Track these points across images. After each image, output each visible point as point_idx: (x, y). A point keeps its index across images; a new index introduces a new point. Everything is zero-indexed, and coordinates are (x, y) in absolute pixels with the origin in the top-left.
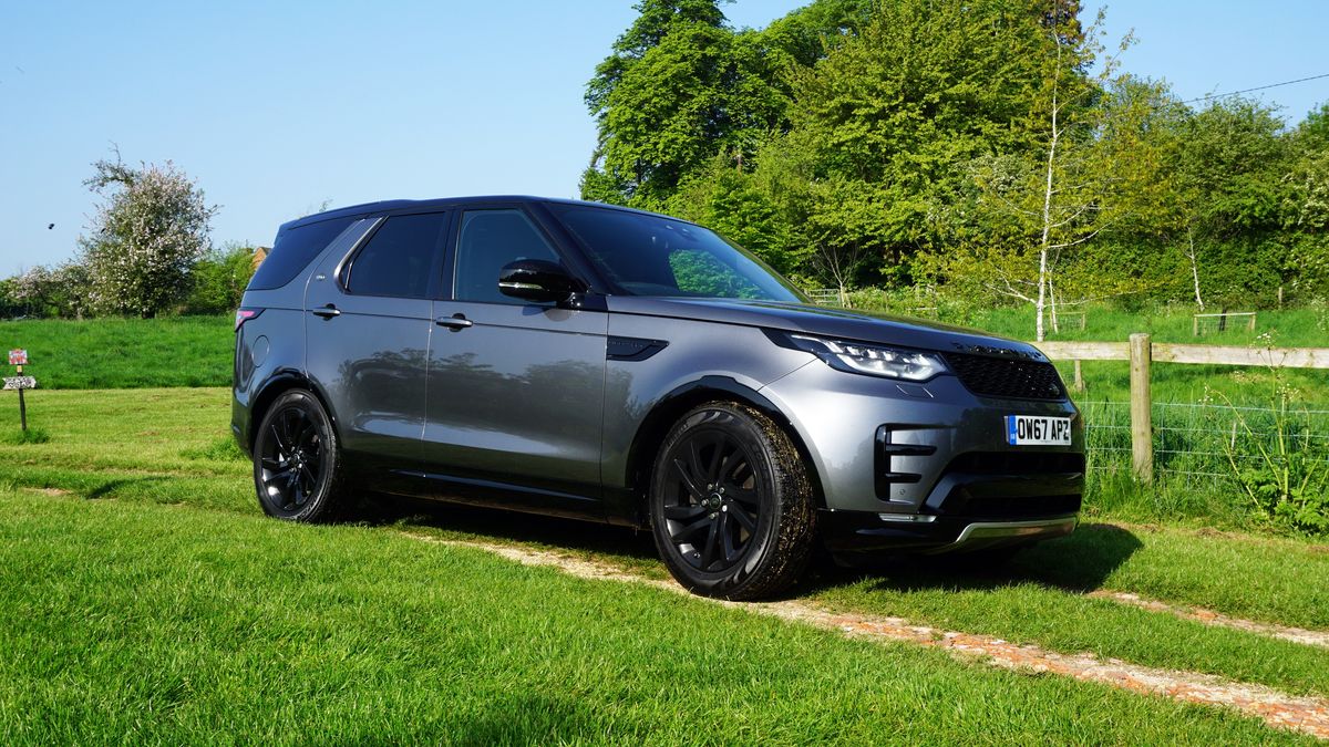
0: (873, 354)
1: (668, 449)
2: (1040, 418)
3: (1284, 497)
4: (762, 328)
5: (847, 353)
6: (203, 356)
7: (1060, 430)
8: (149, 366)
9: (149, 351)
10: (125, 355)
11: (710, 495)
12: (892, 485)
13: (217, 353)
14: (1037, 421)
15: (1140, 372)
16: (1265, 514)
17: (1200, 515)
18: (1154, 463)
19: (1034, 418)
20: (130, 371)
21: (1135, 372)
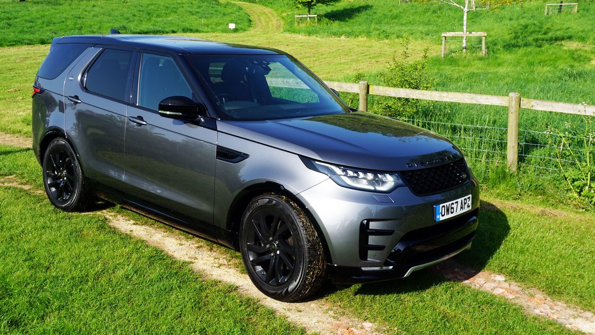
0: (361, 175)
1: (248, 214)
2: (454, 202)
3: (587, 187)
4: (300, 156)
5: (346, 175)
6: (47, 26)
7: (465, 204)
8: (21, 32)
9: (21, 23)
10: (10, 25)
11: (271, 243)
12: (369, 251)
13: (54, 23)
14: (453, 204)
15: (514, 115)
16: (576, 195)
17: (541, 194)
18: (518, 162)
19: (450, 203)
20: (12, 36)
21: (511, 114)
